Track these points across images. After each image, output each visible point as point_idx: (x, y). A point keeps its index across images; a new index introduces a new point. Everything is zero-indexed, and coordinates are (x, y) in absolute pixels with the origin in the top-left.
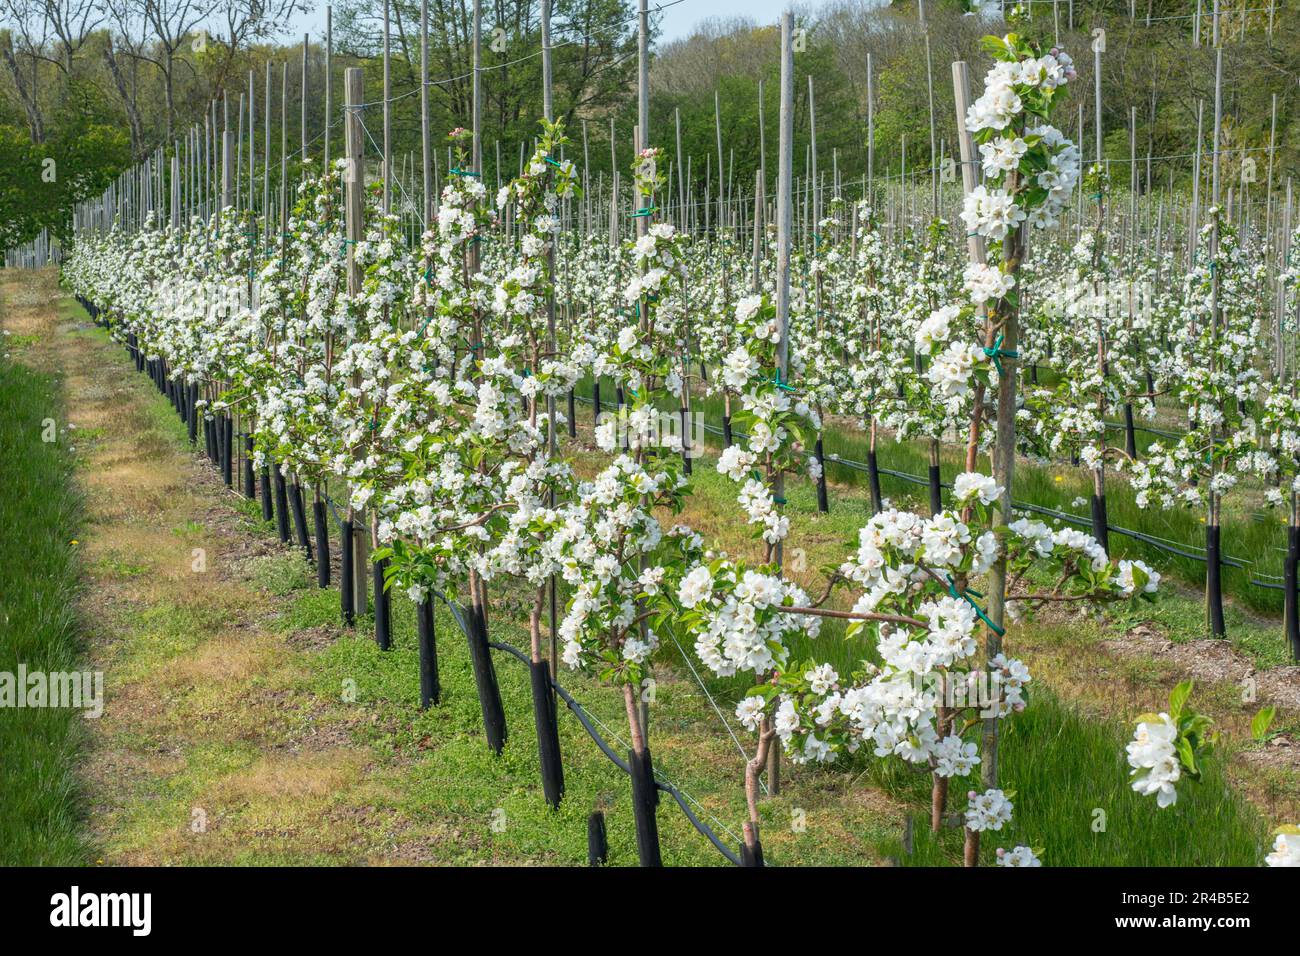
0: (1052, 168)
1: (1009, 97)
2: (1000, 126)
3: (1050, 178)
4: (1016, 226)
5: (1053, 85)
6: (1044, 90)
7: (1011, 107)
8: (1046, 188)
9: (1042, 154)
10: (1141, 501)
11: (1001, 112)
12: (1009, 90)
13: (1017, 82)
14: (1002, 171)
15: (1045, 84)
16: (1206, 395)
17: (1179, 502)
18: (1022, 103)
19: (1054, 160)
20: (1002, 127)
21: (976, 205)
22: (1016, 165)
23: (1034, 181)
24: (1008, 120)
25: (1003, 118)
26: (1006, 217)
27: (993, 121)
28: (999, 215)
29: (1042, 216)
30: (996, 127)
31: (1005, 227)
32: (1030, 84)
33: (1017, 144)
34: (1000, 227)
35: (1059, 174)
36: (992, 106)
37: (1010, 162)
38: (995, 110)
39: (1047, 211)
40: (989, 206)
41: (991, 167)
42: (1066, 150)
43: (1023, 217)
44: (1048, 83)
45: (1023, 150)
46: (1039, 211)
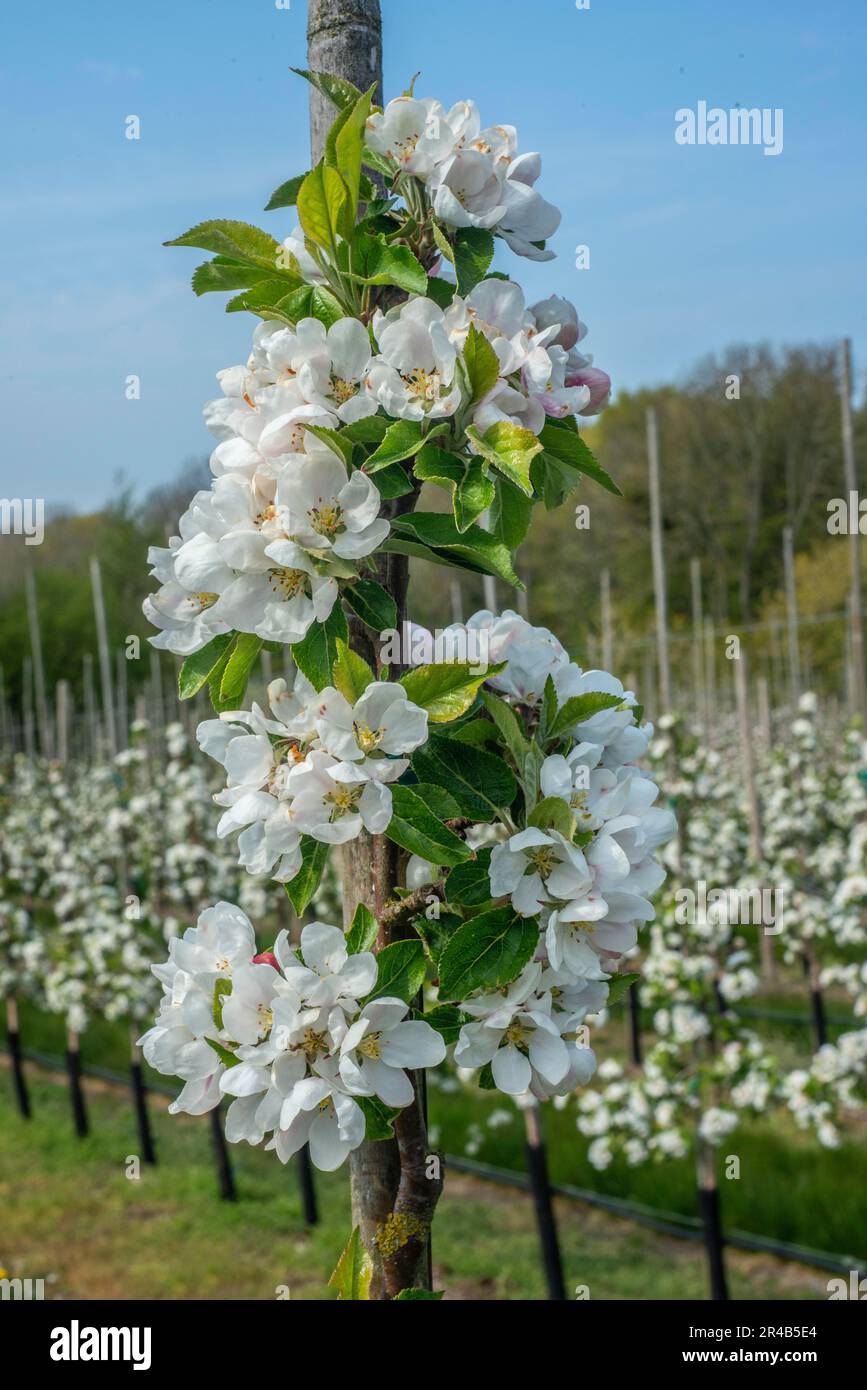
0: (550, 815)
1: (319, 480)
2: (287, 623)
3: (541, 864)
4: (399, 1096)
5: (524, 416)
6: (490, 437)
7: (336, 529)
8: (528, 907)
9: (494, 745)
10: (599, 1156)
11: (282, 553)
12: (318, 450)
13: (357, 410)
14: (313, 850)
15: (488, 414)
16: (682, 995)
17: (653, 1152)
18: (385, 511)
19: (556, 777)
20: (298, 630)
21: (201, 1003)
22: (379, 816)
23: (468, 878)
24: (326, 592)
25: (298, 585)
26: (347, 1066)
27: (253, 603)
28: (313, 1049)
29: (520, 1037)
30: (265, 630)
31: (345, 1107)
32: (417, 412)
33: (376, 709)
34: (326, 1107)
35: (585, 839)
36: (244, 529)
37: (350, 800)
38: (258, 548)
39: (540, 1016)
40: (263, 1009)
41: (255, 829)
42: (600, 721)
43: (431, 1049)
44: (503, 404)
45: (410, 736)
46: (501, 1016)
